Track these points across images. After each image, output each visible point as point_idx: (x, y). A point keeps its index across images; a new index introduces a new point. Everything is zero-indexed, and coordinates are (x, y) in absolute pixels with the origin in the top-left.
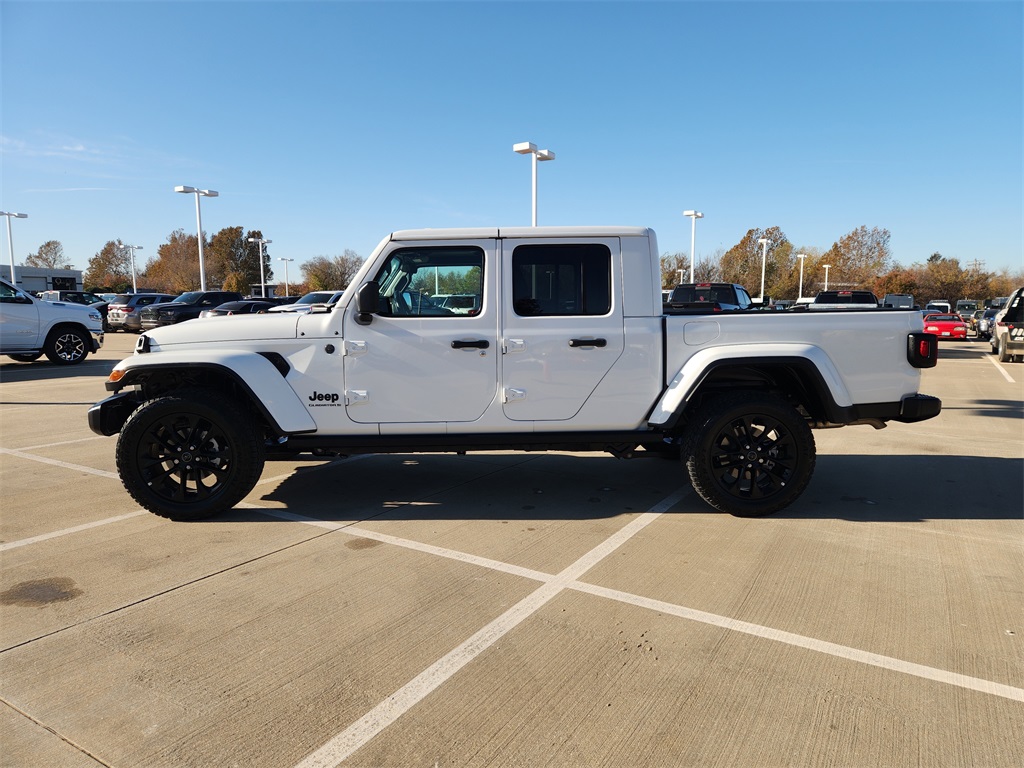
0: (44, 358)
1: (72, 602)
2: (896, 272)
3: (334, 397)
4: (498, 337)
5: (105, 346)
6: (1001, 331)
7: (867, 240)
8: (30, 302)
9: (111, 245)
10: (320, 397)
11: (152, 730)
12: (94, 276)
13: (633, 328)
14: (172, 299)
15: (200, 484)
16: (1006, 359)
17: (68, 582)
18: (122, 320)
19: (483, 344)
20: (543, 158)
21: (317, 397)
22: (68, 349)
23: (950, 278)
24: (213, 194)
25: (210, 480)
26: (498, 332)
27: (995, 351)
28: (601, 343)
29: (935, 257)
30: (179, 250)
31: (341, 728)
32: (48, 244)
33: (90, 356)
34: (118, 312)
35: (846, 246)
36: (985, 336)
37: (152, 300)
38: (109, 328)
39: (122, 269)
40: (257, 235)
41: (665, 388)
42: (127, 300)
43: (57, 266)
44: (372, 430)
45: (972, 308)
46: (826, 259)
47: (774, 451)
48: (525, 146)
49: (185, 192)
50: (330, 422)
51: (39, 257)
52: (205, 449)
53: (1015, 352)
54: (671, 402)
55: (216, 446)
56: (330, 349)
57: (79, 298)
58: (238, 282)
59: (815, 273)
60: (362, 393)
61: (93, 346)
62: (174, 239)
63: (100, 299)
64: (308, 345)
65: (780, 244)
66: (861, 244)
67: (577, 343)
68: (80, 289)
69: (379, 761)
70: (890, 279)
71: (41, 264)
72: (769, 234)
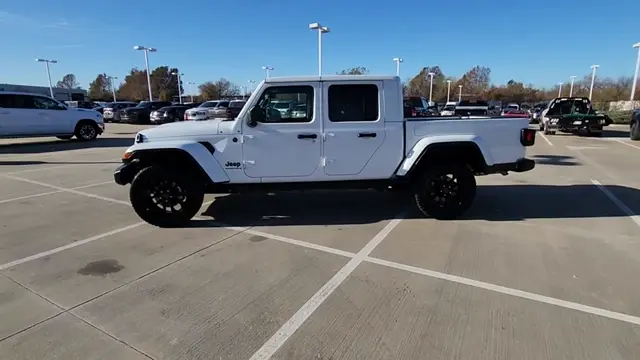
0: (74, 137)
1: (119, 273)
2: (493, 89)
3: (238, 164)
4: (321, 133)
5: (105, 130)
6: (545, 120)
7: (480, 73)
8: (65, 109)
9: (100, 76)
10: (231, 164)
11: (174, 341)
12: (92, 92)
13: (390, 128)
14: (135, 105)
15: (173, 209)
16: (547, 133)
17: (115, 262)
18: (111, 116)
19: (314, 136)
20: (324, 32)
21: (230, 164)
22: (88, 133)
23: (518, 92)
24: (153, 50)
25: (178, 207)
26: (321, 130)
27: (542, 129)
28: (374, 135)
29: (511, 82)
30: (137, 78)
31: (268, 338)
32: (68, 76)
33: (98, 136)
34: (108, 112)
35: (470, 76)
36: (536, 121)
37: (125, 106)
38: (106, 121)
39: (107, 89)
40: (176, 70)
41: (405, 158)
42: (113, 106)
43: (74, 87)
44: (257, 181)
45: (528, 108)
46: (460, 83)
47: (456, 188)
48: (315, 25)
49: (139, 49)
50: (237, 177)
51: (64, 82)
52: (174, 192)
53: (552, 130)
54: (407, 165)
55: (180, 190)
56: (235, 140)
57: (88, 106)
58: (167, 95)
59: (455, 90)
60: (253, 162)
61: (100, 131)
62: (133, 73)
63: (98, 105)
64: (224, 138)
65: (439, 75)
66: (476, 76)
67: (362, 135)
68: (86, 100)
69: (290, 355)
70: (490, 92)
71: (66, 87)
72: (433, 70)
